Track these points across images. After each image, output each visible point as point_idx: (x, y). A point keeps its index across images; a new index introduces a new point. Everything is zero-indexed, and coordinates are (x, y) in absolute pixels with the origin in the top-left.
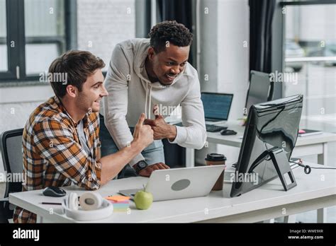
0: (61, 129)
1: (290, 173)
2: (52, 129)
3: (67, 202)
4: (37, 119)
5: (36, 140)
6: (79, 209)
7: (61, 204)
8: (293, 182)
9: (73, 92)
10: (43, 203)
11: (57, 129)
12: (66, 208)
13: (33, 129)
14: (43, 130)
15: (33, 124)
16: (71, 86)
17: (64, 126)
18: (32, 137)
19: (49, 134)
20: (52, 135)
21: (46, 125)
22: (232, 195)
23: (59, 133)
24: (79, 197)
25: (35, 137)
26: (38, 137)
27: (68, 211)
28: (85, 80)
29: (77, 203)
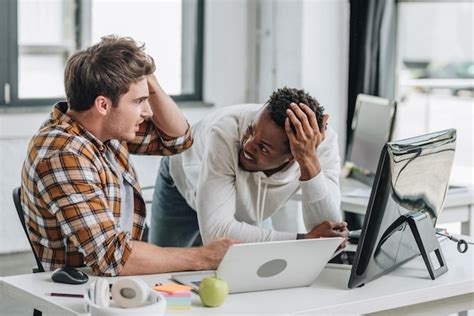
0: (79, 168)
1: (437, 252)
2: (65, 168)
3: (92, 294)
4: (42, 154)
5: (41, 187)
6: (111, 305)
7: (82, 296)
8: (442, 265)
9: (104, 106)
10: (53, 294)
11: (73, 168)
12: (92, 303)
13: (37, 170)
14: (51, 171)
15: (36, 163)
16: (102, 97)
17: (84, 162)
18: (35, 183)
19: (61, 177)
20: (65, 179)
21: (56, 163)
22: (350, 285)
23: (75, 175)
24: (111, 286)
25: (40, 183)
26: (44, 183)
27: (94, 308)
28: (126, 91)
29: (109, 295)
